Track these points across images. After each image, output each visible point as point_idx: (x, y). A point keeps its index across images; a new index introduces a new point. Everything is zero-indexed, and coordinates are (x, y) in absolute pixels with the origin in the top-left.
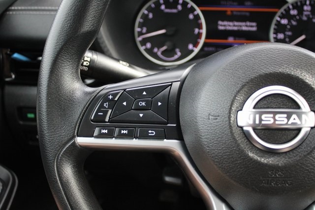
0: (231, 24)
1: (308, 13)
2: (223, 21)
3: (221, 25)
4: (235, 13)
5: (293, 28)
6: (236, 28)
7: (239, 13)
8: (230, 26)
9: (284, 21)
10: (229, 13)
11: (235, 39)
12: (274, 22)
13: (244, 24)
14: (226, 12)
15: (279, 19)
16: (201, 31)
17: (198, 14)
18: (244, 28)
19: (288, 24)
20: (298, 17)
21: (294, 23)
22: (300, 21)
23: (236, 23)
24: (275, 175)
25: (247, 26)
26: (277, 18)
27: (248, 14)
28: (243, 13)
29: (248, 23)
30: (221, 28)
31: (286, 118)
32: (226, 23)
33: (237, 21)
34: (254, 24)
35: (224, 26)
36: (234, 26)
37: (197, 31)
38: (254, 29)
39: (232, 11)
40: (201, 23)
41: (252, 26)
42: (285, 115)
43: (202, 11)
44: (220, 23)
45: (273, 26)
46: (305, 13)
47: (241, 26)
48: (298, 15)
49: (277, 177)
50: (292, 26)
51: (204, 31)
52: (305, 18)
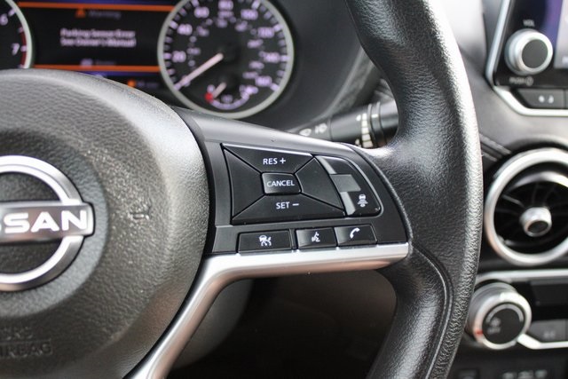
0: (86, 34)
1: (228, 14)
2: (70, 28)
3: (66, 38)
4: (92, 14)
5: (201, 42)
6: (95, 43)
7: (100, 14)
8: (83, 38)
9: (185, 29)
10: (81, 14)
11: (94, 64)
12: (164, 31)
13: (110, 34)
14: (75, 10)
15: (174, 25)
16: (24, 49)
17: (15, 15)
18: (112, 43)
19: (192, 35)
20: (210, 22)
21: (203, 32)
22: (213, 29)
23: (96, 34)
24: (13, 336)
25: (115, 38)
26: (170, 23)
27: (117, 16)
28: (109, 15)
29: (119, 33)
30: (65, 42)
31: (28, 220)
32: (75, 33)
33: (99, 29)
34: (131, 34)
35: (73, 38)
36: (92, 38)
37: (16, 48)
38: (131, 43)
39: (87, 11)
40: (23, 33)
41: (126, 39)
42: (25, 215)
43: (23, 9)
44: (64, 32)
45: (162, 39)
46: (223, 14)
47: (105, 39)
48: (210, 16)
49: (18, 340)
50: (199, 38)
51: (29, 48)
52: (222, 24)
